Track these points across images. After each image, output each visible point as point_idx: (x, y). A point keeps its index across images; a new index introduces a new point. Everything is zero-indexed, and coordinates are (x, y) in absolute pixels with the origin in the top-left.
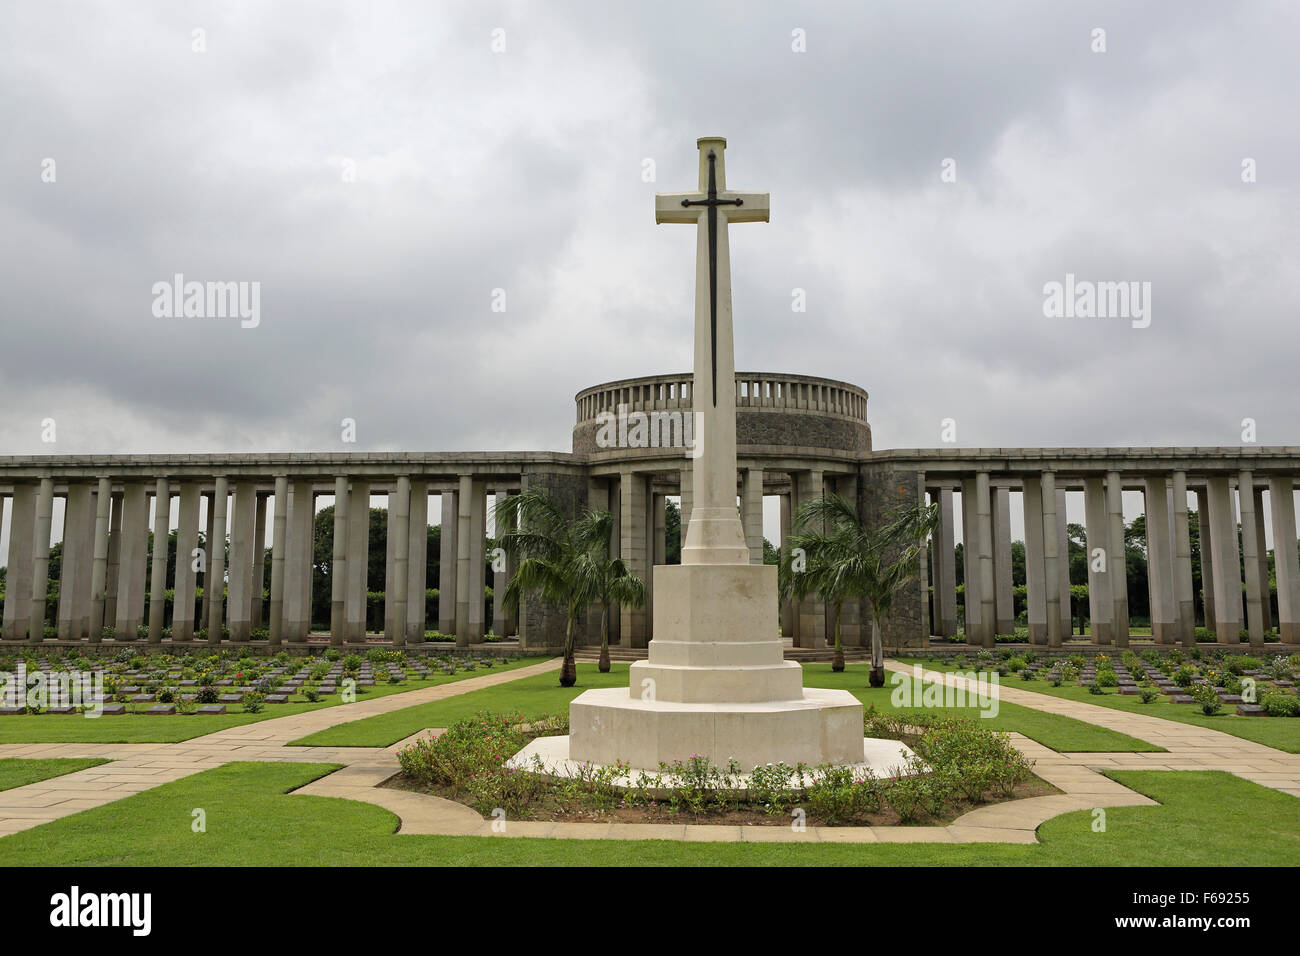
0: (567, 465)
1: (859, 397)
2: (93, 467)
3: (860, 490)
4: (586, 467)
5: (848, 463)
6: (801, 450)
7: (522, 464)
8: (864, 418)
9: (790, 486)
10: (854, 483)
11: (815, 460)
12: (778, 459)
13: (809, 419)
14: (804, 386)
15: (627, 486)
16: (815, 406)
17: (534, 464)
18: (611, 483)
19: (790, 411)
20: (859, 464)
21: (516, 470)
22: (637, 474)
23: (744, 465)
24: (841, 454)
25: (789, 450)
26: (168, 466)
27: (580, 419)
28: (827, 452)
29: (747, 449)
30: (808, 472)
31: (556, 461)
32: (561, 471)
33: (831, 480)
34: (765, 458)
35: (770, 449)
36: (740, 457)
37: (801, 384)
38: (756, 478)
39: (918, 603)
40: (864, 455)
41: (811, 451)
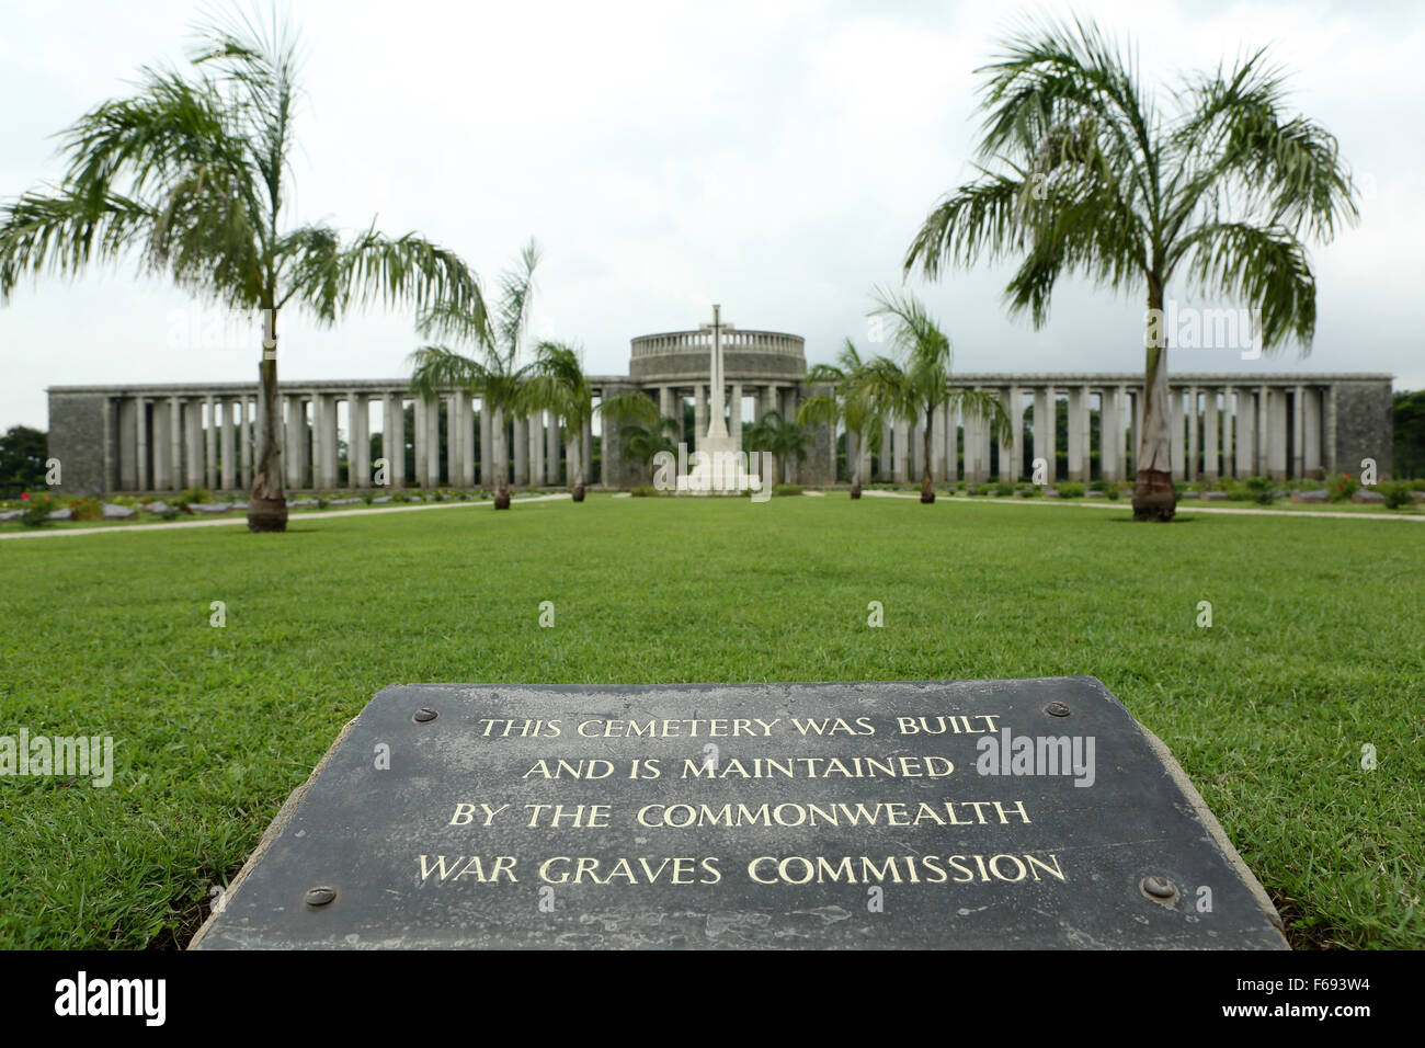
0: (629, 383)
1: (799, 341)
2: (344, 386)
3: (798, 395)
4: (639, 384)
5: (791, 381)
6: (765, 375)
7: (603, 383)
8: (802, 353)
9: (760, 392)
10: (794, 393)
11: (771, 380)
12: (750, 379)
13: (768, 357)
14: (766, 337)
15: (664, 395)
16: (772, 349)
17: (610, 383)
18: (654, 393)
19: (759, 352)
20: (797, 382)
21: (599, 386)
22: (671, 389)
23: (729, 383)
24: (787, 376)
25: (756, 374)
26: (390, 386)
27: (634, 354)
28: (778, 375)
29: (731, 374)
30: (767, 387)
31: (622, 381)
32: (625, 386)
33: (782, 391)
34: (743, 379)
35: (746, 374)
36: (726, 379)
37: (765, 336)
38: (738, 390)
39: (829, 462)
40: (801, 376)
41: (769, 375)
